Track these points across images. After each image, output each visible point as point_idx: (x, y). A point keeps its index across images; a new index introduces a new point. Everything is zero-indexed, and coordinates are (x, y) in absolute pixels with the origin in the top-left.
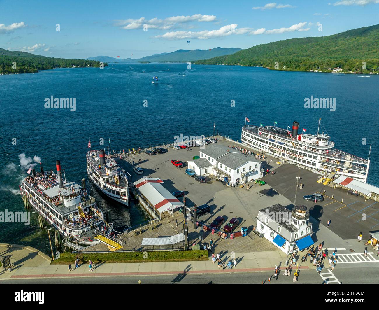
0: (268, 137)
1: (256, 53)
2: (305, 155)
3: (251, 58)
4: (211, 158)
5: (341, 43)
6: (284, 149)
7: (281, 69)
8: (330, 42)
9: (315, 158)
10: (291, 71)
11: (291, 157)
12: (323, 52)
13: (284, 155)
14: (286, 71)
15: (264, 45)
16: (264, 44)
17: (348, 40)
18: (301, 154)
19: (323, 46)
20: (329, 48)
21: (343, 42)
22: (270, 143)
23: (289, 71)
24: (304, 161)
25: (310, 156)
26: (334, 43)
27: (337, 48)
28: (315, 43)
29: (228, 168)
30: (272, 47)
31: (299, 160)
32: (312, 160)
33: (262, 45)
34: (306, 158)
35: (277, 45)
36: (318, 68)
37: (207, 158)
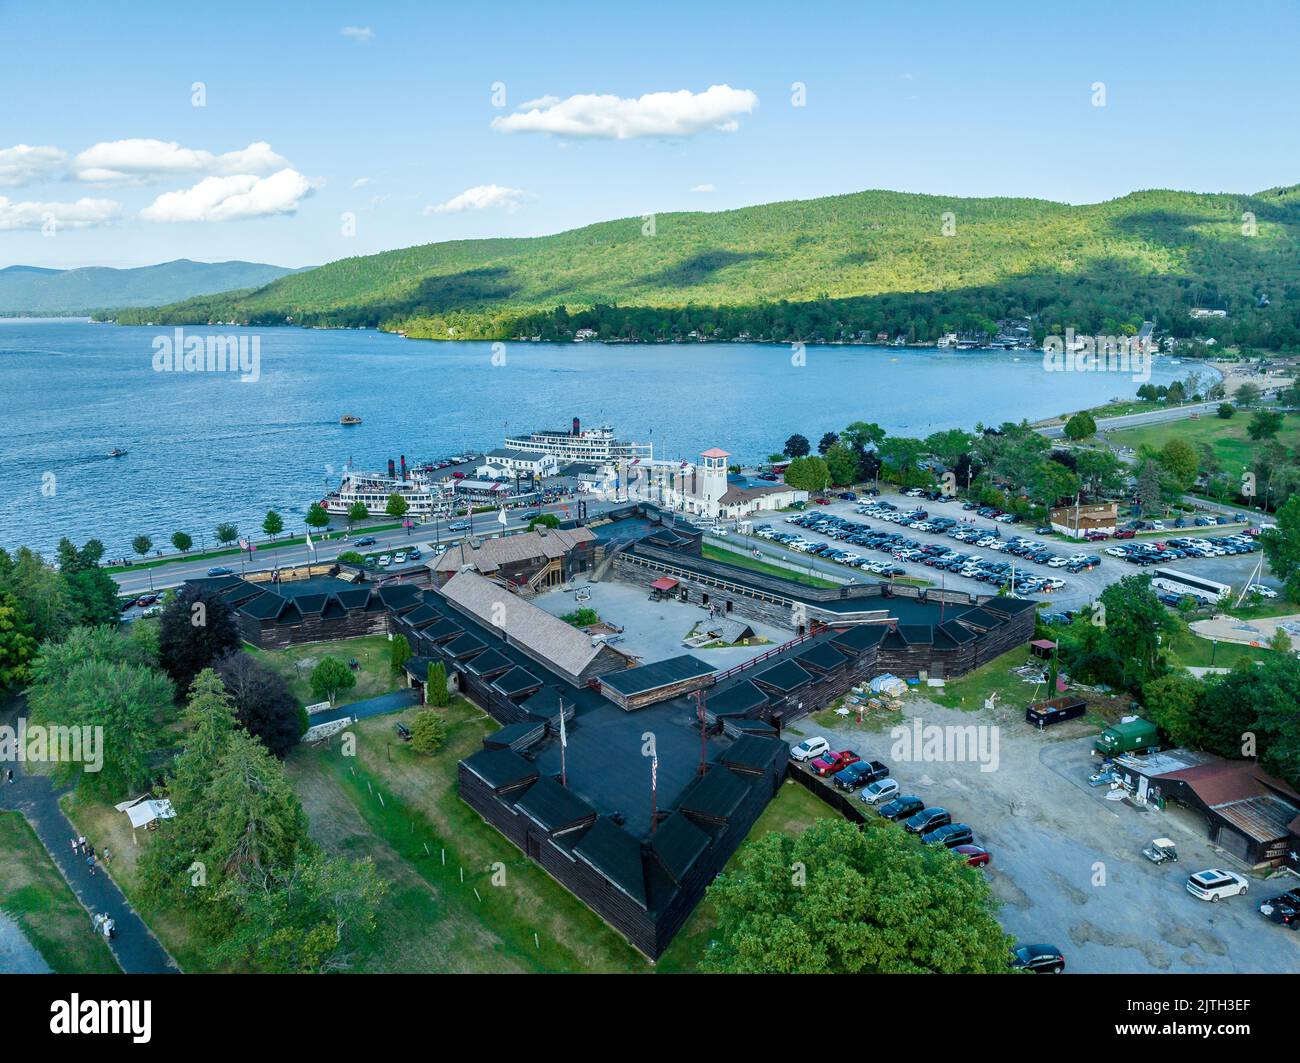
0: (546, 441)
1: (341, 286)
2: (593, 450)
3: (329, 300)
4: (504, 460)
5: (581, 258)
6: (569, 449)
7: (444, 338)
8: (553, 256)
9: (604, 450)
10: (470, 340)
11: (578, 457)
12: (540, 282)
13: (569, 456)
14: (458, 340)
15: (363, 258)
16: (361, 256)
17: (598, 252)
18: (588, 450)
19: (536, 266)
20: (553, 271)
21: (585, 255)
22: (550, 448)
23: (466, 340)
24: (593, 458)
25: (598, 450)
26: (564, 258)
27: (572, 271)
28: (515, 257)
29: (529, 463)
30: (390, 267)
31: (588, 457)
32: (600, 454)
33: (356, 259)
34: (595, 454)
35: (404, 261)
36: (539, 331)
37: (499, 462)
